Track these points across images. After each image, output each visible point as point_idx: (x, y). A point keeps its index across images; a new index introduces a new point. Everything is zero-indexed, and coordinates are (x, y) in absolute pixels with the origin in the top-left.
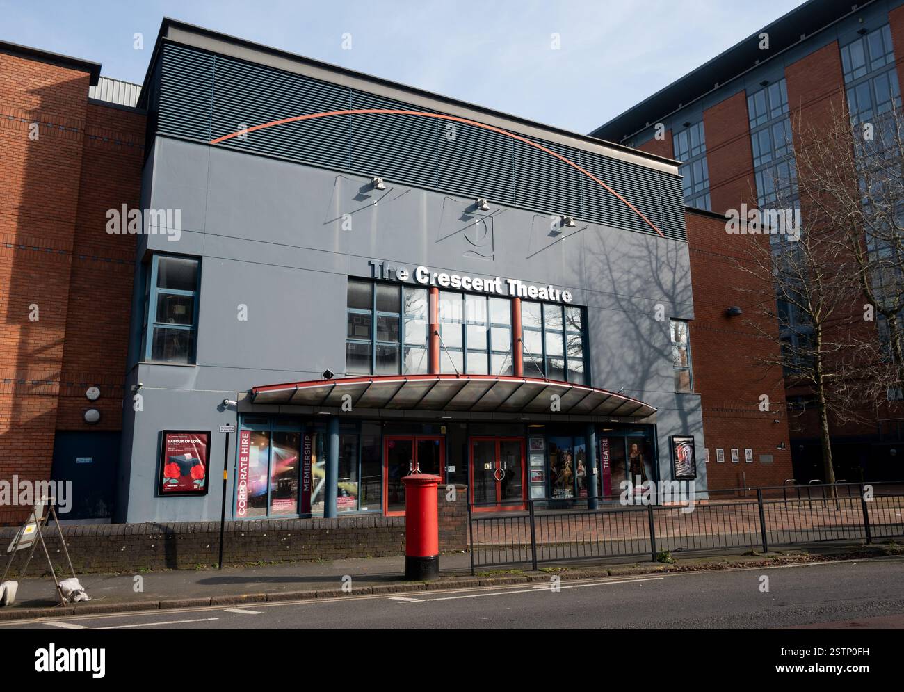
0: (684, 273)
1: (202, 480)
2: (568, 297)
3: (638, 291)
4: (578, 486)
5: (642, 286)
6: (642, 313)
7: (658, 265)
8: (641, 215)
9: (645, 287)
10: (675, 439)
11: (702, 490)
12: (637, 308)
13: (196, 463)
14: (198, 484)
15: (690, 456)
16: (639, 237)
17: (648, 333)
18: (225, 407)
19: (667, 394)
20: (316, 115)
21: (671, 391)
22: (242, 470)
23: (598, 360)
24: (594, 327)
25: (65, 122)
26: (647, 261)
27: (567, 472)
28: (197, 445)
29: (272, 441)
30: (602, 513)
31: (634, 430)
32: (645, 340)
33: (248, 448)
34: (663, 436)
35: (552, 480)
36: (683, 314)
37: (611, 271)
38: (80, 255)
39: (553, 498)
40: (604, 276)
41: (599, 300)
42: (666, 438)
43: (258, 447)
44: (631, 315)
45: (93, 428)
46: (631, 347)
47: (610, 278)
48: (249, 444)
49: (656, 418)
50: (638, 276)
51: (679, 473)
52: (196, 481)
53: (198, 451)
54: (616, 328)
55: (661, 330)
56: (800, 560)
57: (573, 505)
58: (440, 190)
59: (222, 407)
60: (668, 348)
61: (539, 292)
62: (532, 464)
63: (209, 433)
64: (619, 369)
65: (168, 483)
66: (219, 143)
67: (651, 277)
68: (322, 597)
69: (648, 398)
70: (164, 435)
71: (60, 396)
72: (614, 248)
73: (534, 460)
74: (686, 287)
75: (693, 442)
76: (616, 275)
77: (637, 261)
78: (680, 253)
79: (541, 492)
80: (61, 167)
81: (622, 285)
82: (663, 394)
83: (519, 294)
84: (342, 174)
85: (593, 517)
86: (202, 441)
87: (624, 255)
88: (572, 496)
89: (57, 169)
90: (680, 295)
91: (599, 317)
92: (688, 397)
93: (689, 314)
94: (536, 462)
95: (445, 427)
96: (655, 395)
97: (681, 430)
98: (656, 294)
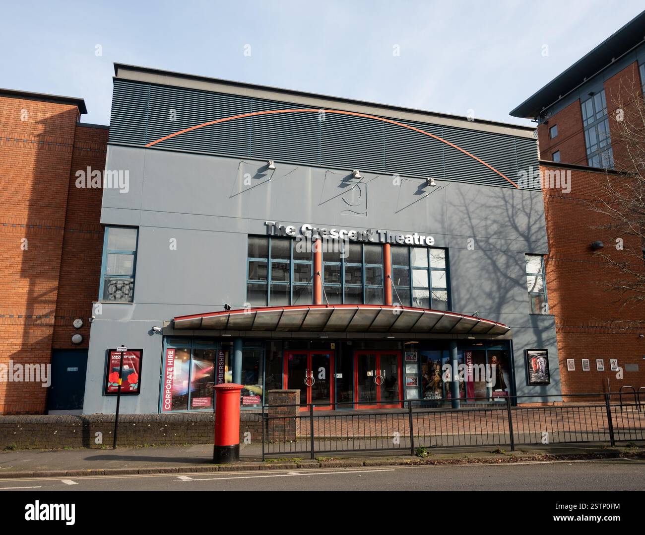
0: (538, 217)
1: (136, 384)
2: (430, 241)
3: (495, 233)
4: (446, 389)
5: (498, 229)
6: (499, 251)
7: (514, 211)
8: (499, 173)
9: (501, 230)
10: (529, 352)
11: (556, 394)
12: (495, 247)
13: (131, 372)
14: (133, 387)
15: (544, 366)
16: (497, 190)
17: (504, 266)
18: (154, 332)
19: (522, 316)
20: (225, 119)
21: (526, 313)
22: (168, 377)
23: (458, 290)
24: (454, 264)
25: (60, 141)
26: (504, 209)
27: (437, 378)
28: (133, 359)
29: (192, 355)
30: (463, 411)
31: (494, 345)
32: (501, 272)
33: (173, 361)
34: (518, 350)
35: (424, 384)
36: (537, 250)
37: (470, 218)
38: (70, 229)
39: (425, 399)
40: (464, 223)
41: (460, 242)
42: (522, 351)
43: (181, 360)
44: (488, 253)
45: (78, 347)
46: (489, 278)
47: (469, 224)
48: (174, 358)
49: (512, 335)
50: (495, 222)
51: (533, 380)
52: (131, 385)
53: (133, 364)
54: (475, 264)
55: (517, 264)
56: (534, 459)
57: (441, 405)
58: (322, 166)
59: (152, 332)
60: (523, 278)
61: (406, 238)
62: (408, 372)
63: (141, 351)
64: (478, 296)
65: (112, 386)
66: (152, 146)
67: (507, 222)
68: (142, 473)
69: (505, 319)
70: (110, 352)
71: (55, 326)
72: (473, 201)
73: (409, 369)
74: (540, 228)
75: (547, 354)
76: (475, 222)
77: (495, 209)
78: (534, 201)
79: (415, 394)
80: (57, 171)
81: (480, 230)
82: (519, 316)
83: (389, 241)
84: (244, 161)
85: (454, 415)
86: (137, 356)
87: (483, 205)
88: (441, 398)
89: (55, 173)
90: (535, 235)
91: (459, 256)
92: (542, 317)
93: (544, 250)
94: (411, 370)
95: (334, 344)
96: (511, 317)
97: (536, 344)
98: (512, 236)
